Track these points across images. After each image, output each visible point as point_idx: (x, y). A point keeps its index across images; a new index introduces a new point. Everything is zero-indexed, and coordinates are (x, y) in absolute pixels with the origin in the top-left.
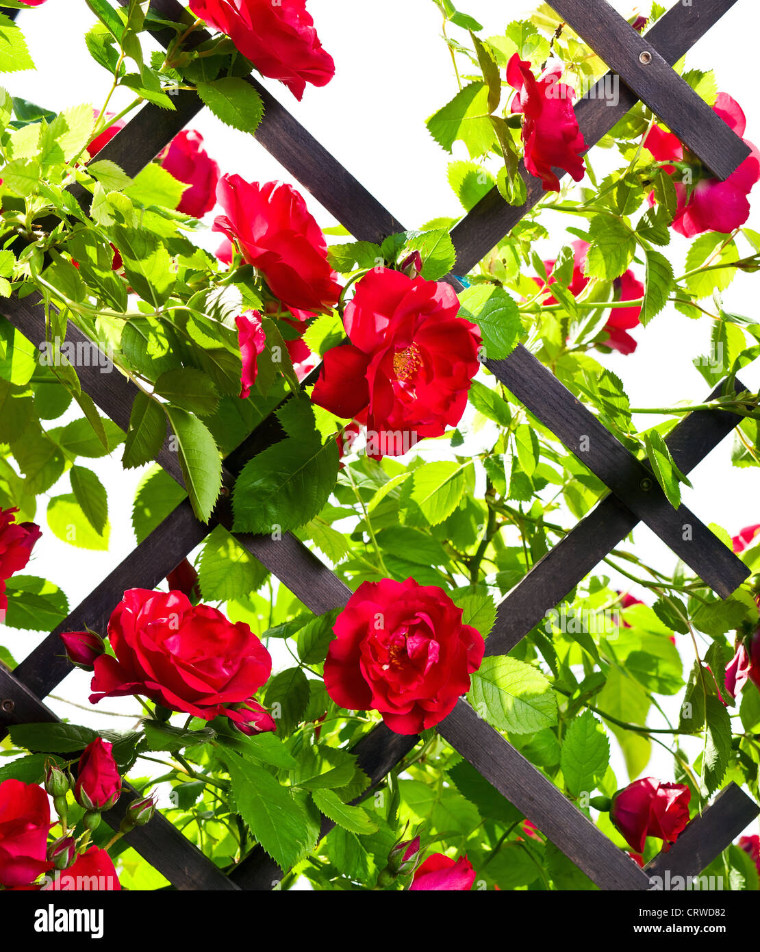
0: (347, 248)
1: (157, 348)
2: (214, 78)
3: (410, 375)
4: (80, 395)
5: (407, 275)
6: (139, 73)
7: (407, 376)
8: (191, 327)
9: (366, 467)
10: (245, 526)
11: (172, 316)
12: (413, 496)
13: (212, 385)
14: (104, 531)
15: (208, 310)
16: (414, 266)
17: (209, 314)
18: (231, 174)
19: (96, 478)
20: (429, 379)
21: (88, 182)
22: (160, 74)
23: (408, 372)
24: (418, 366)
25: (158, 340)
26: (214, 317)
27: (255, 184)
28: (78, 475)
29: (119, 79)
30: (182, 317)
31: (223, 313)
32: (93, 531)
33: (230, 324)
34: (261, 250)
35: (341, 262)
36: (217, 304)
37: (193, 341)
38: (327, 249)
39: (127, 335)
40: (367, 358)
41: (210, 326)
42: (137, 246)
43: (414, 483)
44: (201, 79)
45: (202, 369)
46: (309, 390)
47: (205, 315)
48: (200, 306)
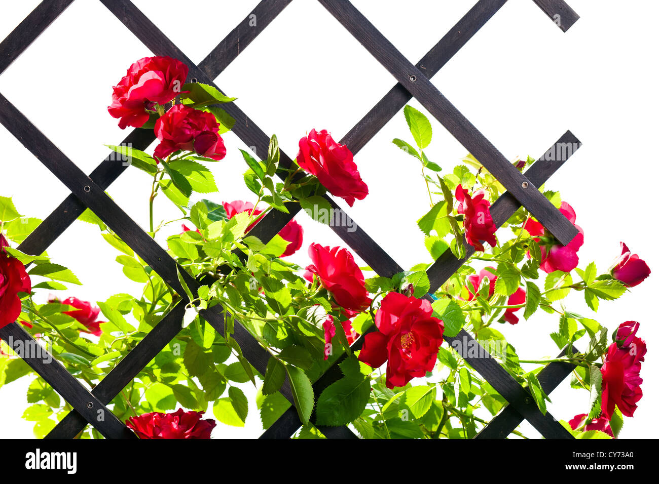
0: (374, 280)
1: (281, 335)
2: (308, 196)
3: (408, 346)
4: (242, 359)
5: (406, 295)
6: (271, 195)
7: (406, 346)
8: (299, 325)
9: (380, 386)
11: (291, 319)
12: (406, 403)
13: (310, 355)
14: (246, 420)
15: (308, 318)
16: (410, 291)
17: (309, 320)
18: (316, 243)
19: (242, 393)
20: (418, 348)
21: (244, 249)
22: (281, 195)
23: (407, 344)
24: (412, 341)
25: (283, 331)
26: (311, 322)
27: (328, 248)
28: (233, 391)
29: (261, 198)
30: (295, 321)
31: (317, 320)
32: (240, 420)
33: (320, 326)
34: (332, 284)
35: (372, 288)
36: (313, 315)
37: (301, 332)
38: (365, 281)
39: (266, 330)
40: (386, 338)
41: (309, 326)
42: (272, 286)
43: (407, 397)
44: (301, 197)
45: (304, 346)
46: (357, 354)
47: (306, 321)
48: (304, 315)
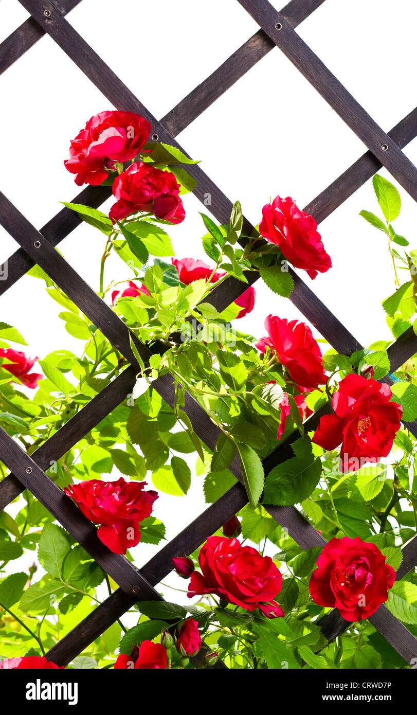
0: (332, 357)
1: (234, 412)
2: (268, 265)
3: (364, 429)
4: (191, 433)
5: (366, 378)
6: (231, 263)
7: (362, 430)
8: (254, 402)
9: (329, 464)
10: (269, 501)
11: (245, 396)
12: (356, 484)
13: (263, 434)
14: (188, 492)
15: (263, 396)
16: (370, 374)
17: (264, 398)
18: (273, 315)
19: (185, 464)
20: (374, 433)
21: (199, 318)
22: (240, 263)
23: (363, 428)
24: (368, 425)
25: (235, 407)
26: (267, 400)
27: (285, 320)
28: (176, 462)
29: (220, 265)
30: (249, 398)
31: (272, 399)
32: (181, 491)
33: (276, 406)
34: (289, 359)
35: (329, 365)
36: (269, 393)
37: (255, 410)
38: (323, 358)
39: (218, 405)
40: (342, 422)
41: (264, 404)
42: (228, 361)
43: (357, 477)
44: (261, 265)
45: (257, 425)
46: (311, 434)
47: (262, 398)
48: (260, 393)
